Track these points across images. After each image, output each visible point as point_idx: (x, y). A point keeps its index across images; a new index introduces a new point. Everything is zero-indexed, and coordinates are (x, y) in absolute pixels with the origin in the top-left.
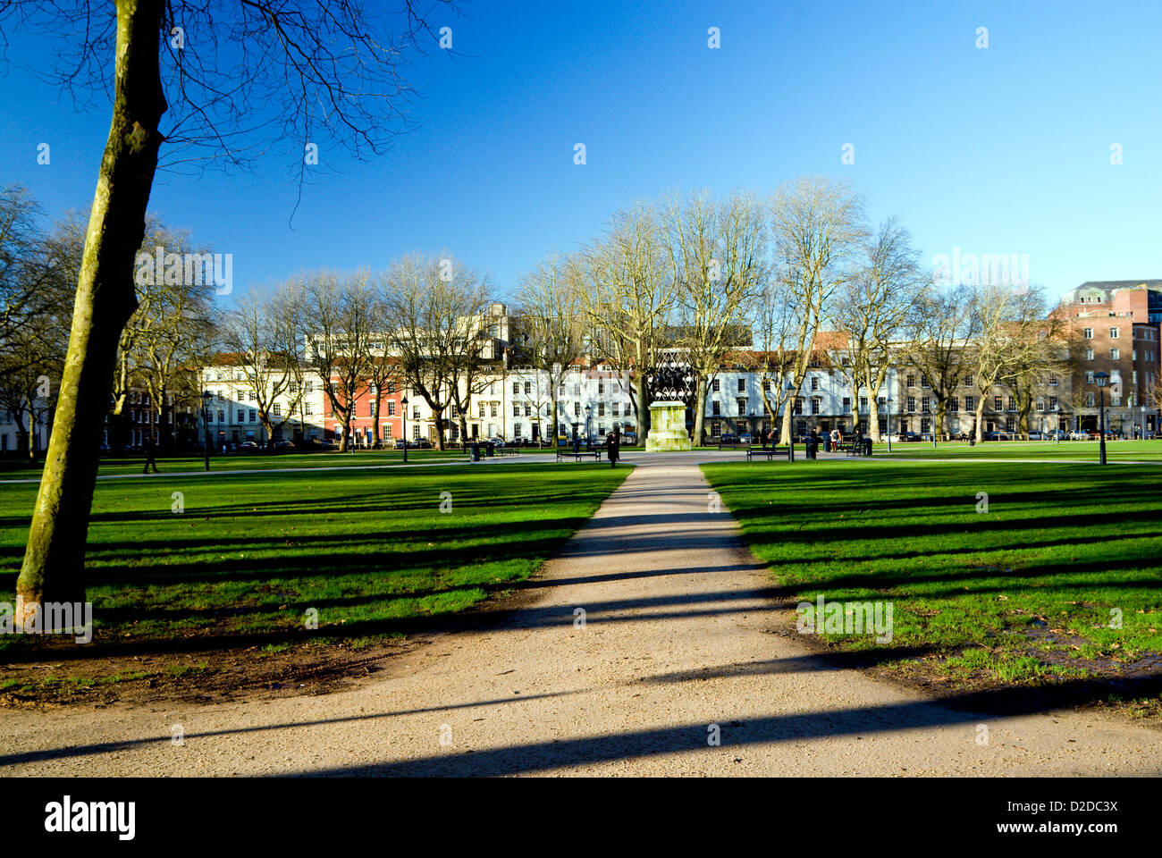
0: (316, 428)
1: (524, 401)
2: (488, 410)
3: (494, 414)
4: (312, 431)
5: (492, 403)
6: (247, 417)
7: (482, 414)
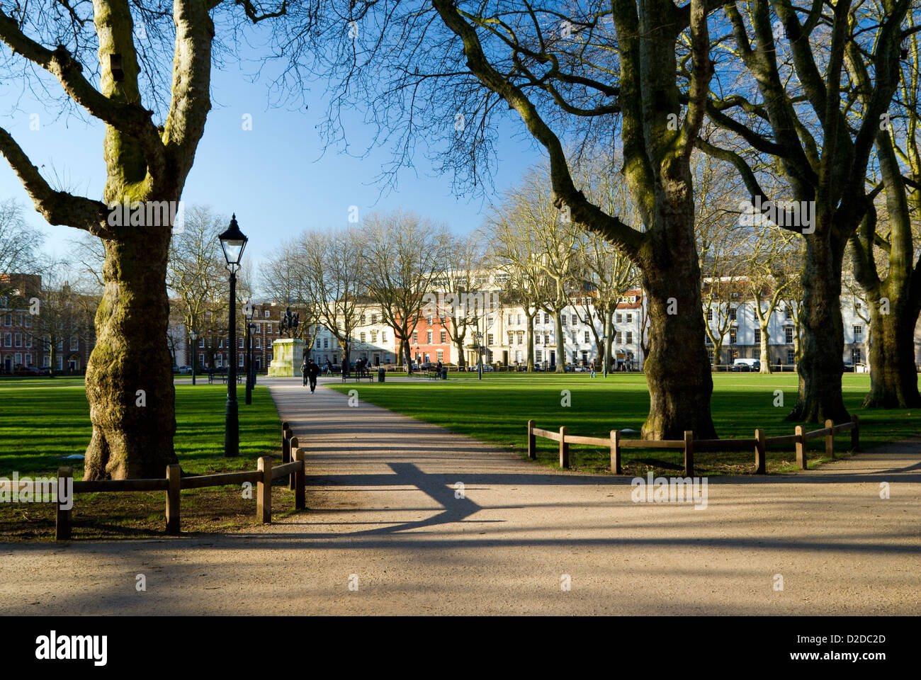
0: (389, 353)
1: (543, 330)
2: (515, 338)
3: (520, 342)
4: (387, 355)
5: (518, 332)
6: (322, 344)
7: (511, 342)
